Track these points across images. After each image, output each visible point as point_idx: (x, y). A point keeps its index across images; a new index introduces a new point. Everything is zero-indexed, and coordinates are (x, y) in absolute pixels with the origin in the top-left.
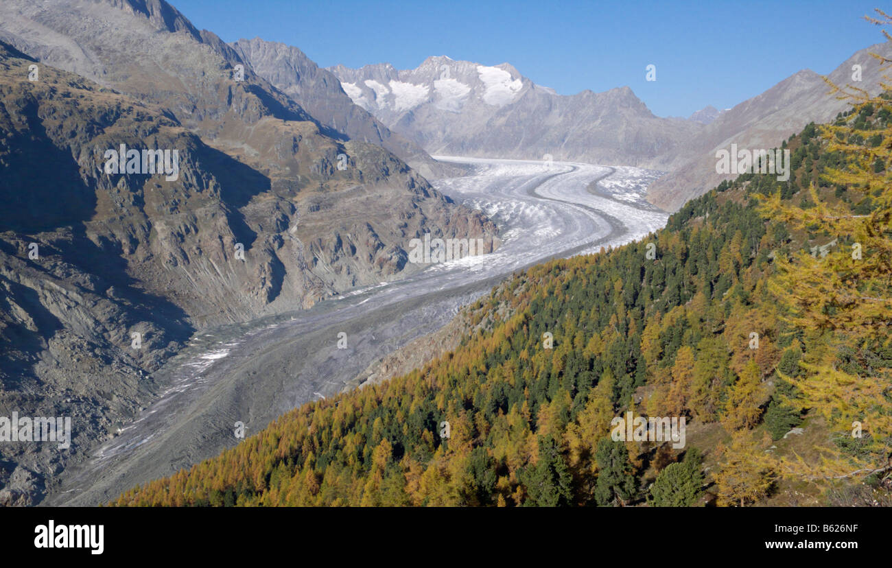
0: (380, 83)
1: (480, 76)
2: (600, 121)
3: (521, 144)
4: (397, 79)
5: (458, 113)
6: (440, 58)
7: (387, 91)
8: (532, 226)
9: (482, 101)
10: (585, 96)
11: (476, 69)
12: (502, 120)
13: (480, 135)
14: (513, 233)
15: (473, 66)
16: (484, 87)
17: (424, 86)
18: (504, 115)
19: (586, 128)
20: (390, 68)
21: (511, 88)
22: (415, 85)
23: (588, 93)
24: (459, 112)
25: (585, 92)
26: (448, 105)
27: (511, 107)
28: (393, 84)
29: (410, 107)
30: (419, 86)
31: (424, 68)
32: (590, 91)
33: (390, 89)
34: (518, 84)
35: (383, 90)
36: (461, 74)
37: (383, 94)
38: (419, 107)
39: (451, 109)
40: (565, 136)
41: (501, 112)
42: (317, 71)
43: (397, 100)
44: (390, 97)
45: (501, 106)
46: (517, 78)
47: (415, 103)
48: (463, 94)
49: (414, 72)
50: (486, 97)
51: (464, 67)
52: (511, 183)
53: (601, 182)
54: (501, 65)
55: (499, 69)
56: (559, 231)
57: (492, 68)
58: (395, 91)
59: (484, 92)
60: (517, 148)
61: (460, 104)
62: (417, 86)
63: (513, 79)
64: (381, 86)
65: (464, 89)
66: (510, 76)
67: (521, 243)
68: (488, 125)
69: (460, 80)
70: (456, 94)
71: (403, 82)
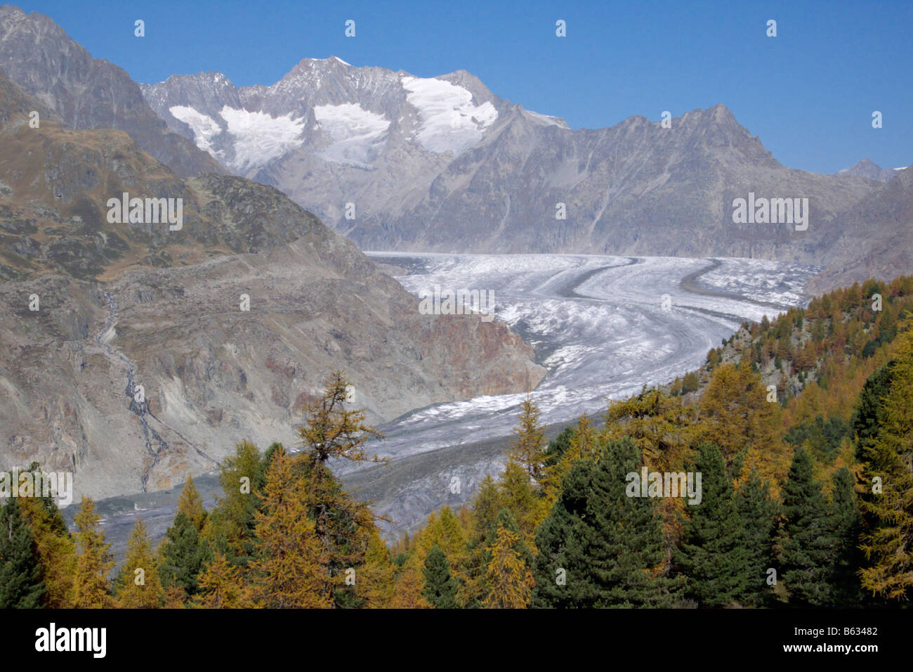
0: (201, 111)
1: (409, 96)
2: (666, 176)
3: (502, 227)
4: (238, 105)
5: (366, 170)
6: (326, 61)
7: (216, 128)
8: (603, 341)
9: (416, 145)
10: (632, 128)
11: (400, 84)
12: (461, 181)
13: (416, 210)
14: (567, 355)
15: (393, 78)
16: (419, 119)
17: (293, 119)
18: (465, 171)
19: (637, 190)
20: (223, 80)
21: (474, 120)
22: (274, 116)
23: (637, 123)
24: (370, 166)
25: (632, 121)
26: (346, 153)
27: (478, 153)
28: (228, 113)
29: (267, 158)
30: (284, 120)
31: (290, 83)
32: (644, 120)
33: (224, 124)
34: (488, 112)
35: (208, 127)
36: (369, 93)
37: (208, 133)
38: (287, 156)
39: (352, 162)
40: (596, 206)
41: (458, 166)
42: (92, 65)
43: (239, 145)
44: (224, 139)
45: (456, 155)
46: (484, 101)
47: (276, 152)
48: (374, 134)
49: (273, 91)
50: (423, 136)
51: (375, 79)
52: (518, 282)
53: (703, 278)
54: (452, 75)
55: (448, 84)
56: (667, 349)
57: (433, 81)
58: (233, 128)
59: (419, 127)
60: (495, 236)
61: (370, 151)
62: (279, 119)
63: (476, 102)
64: (204, 118)
65: (377, 124)
66: (469, 96)
67: (594, 371)
68: (433, 190)
69: (366, 107)
70: (363, 133)
71: (250, 110)
